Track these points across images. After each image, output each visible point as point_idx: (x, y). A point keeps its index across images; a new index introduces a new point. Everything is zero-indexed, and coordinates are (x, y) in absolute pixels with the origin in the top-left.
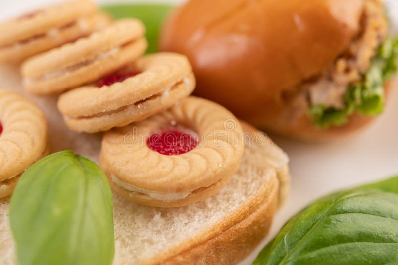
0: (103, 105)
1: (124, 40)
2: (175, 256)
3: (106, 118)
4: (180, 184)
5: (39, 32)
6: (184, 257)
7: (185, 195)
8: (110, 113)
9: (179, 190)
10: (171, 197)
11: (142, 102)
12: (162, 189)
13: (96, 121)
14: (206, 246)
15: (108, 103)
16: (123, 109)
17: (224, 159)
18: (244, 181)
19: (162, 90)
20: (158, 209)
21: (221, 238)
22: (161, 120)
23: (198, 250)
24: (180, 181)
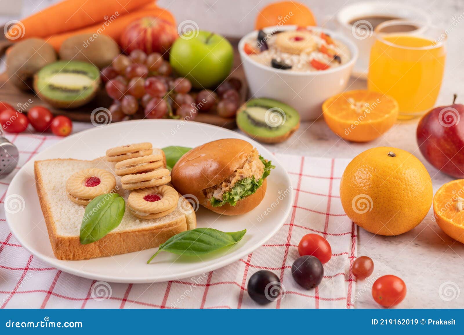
0: (130, 180)
1: (151, 161)
2: (136, 231)
3: (131, 185)
4: (145, 210)
5: (124, 153)
6: (139, 233)
7: (147, 215)
8: (132, 183)
9: (145, 212)
10: (142, 214)
11: (143, 182)
12: (140, 211)
13: (128, 185)
14: (148, 232)
15: (132, 180)
16: (136, 183)
17: (164, 205)
18: (173, 217)
19: (151, 179)
20: (139, 218)
21: (155, 231)
22: (153, 190)
23: (145, 232)
24: (146, 209)
